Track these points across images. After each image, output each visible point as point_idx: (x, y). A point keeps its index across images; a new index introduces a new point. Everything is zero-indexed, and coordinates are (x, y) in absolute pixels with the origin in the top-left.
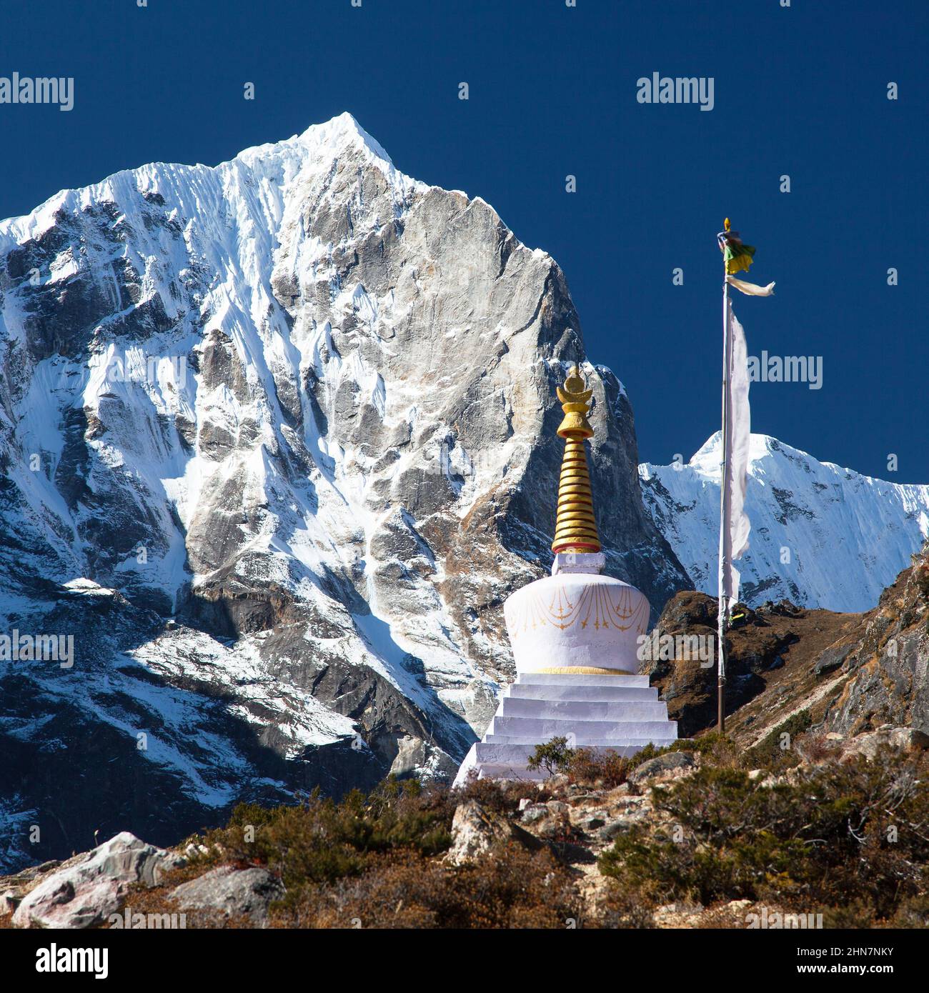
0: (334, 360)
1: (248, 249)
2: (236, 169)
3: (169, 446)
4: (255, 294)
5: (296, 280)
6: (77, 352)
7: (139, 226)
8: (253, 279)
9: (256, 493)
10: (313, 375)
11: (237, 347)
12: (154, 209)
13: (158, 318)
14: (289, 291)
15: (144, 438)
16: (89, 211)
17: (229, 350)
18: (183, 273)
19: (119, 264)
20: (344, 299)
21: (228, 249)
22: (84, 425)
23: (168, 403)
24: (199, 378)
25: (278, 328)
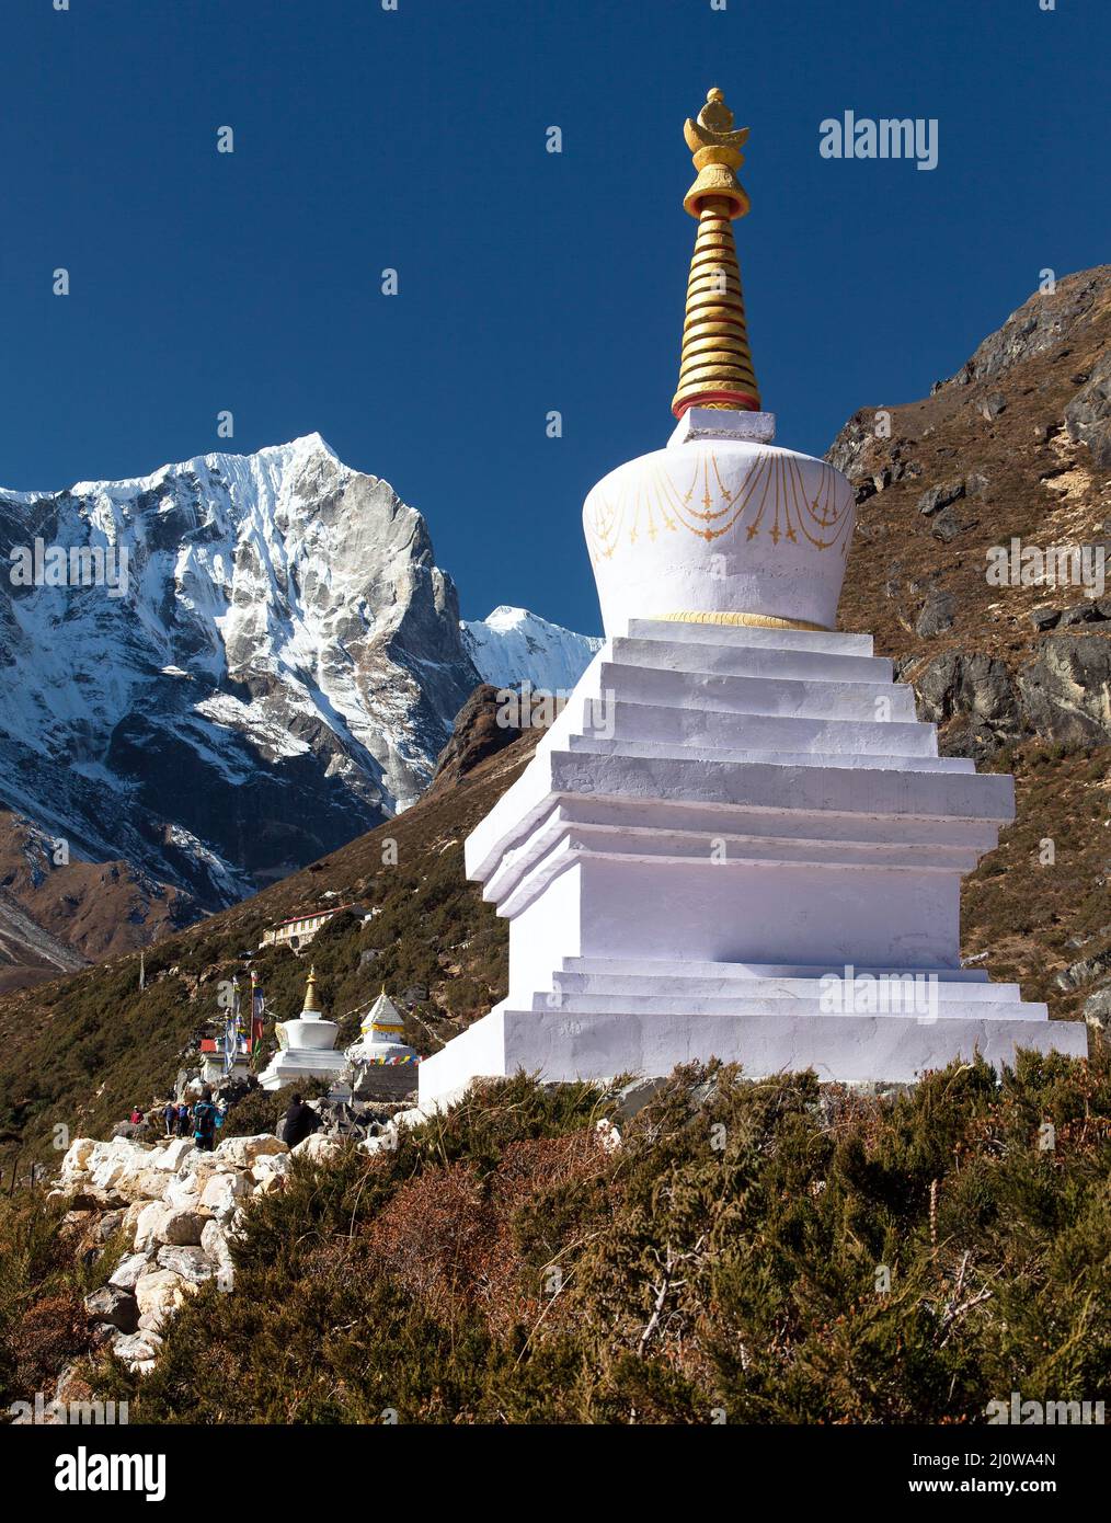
0: (305, 559)
1: (263, 500)
2: (258, 458)
3: (218, 600)
4: (265, 524)
5: (287, 517)
6: (173, 549)
7: (206, 485)
8: (266, 517)
9: (262, 626)
10: (294, 567)
11: (255, 550)
12: (214, 477)
13: (215, 533)
14: (283, 523)
15: (205, 594)
16: (181, 475)
17: (251, 552)
18: (228, 511)
19: (196, 504)
20: (312, 528)
21: (252, 499)
22: (175, 587)
23: (219, 577)
24: (235, 566)
25: (277, 542)
